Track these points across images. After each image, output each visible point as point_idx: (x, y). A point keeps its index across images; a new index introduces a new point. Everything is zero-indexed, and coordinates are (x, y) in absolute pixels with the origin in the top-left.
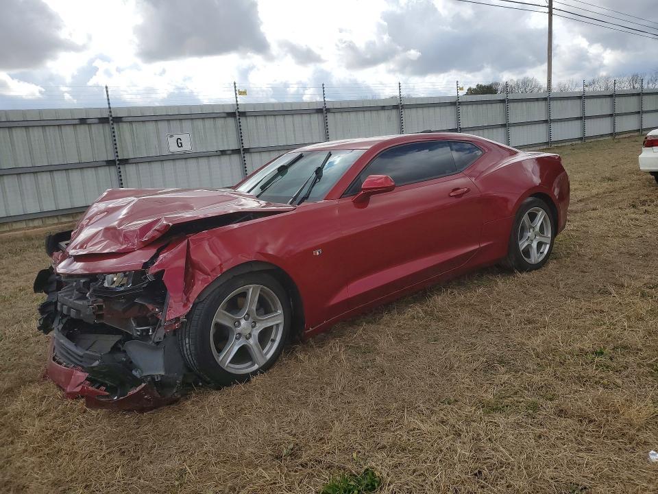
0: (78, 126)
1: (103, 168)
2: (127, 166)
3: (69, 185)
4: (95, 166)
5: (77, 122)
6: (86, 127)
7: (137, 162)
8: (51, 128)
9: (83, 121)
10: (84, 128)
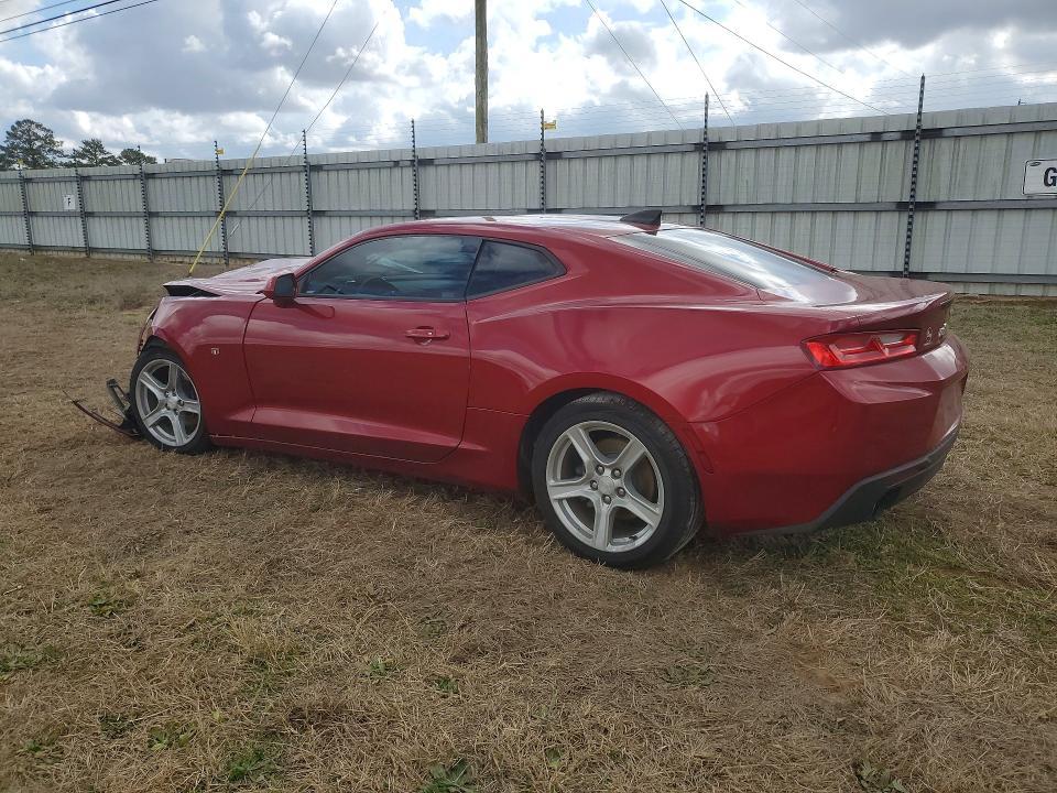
0: (867, 146)
1: (890, 214)
2: (930, 214)
3: (833, 236)
4: (877, 210)
5: (867, 138)
6: (880, 145)
7: (952, 208)
8: (828, 147)
9: (876, 137)
10: (876, 148)
